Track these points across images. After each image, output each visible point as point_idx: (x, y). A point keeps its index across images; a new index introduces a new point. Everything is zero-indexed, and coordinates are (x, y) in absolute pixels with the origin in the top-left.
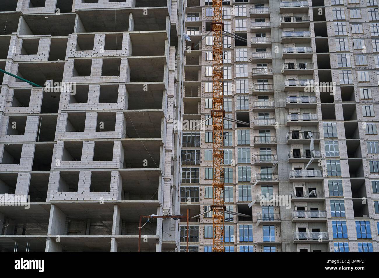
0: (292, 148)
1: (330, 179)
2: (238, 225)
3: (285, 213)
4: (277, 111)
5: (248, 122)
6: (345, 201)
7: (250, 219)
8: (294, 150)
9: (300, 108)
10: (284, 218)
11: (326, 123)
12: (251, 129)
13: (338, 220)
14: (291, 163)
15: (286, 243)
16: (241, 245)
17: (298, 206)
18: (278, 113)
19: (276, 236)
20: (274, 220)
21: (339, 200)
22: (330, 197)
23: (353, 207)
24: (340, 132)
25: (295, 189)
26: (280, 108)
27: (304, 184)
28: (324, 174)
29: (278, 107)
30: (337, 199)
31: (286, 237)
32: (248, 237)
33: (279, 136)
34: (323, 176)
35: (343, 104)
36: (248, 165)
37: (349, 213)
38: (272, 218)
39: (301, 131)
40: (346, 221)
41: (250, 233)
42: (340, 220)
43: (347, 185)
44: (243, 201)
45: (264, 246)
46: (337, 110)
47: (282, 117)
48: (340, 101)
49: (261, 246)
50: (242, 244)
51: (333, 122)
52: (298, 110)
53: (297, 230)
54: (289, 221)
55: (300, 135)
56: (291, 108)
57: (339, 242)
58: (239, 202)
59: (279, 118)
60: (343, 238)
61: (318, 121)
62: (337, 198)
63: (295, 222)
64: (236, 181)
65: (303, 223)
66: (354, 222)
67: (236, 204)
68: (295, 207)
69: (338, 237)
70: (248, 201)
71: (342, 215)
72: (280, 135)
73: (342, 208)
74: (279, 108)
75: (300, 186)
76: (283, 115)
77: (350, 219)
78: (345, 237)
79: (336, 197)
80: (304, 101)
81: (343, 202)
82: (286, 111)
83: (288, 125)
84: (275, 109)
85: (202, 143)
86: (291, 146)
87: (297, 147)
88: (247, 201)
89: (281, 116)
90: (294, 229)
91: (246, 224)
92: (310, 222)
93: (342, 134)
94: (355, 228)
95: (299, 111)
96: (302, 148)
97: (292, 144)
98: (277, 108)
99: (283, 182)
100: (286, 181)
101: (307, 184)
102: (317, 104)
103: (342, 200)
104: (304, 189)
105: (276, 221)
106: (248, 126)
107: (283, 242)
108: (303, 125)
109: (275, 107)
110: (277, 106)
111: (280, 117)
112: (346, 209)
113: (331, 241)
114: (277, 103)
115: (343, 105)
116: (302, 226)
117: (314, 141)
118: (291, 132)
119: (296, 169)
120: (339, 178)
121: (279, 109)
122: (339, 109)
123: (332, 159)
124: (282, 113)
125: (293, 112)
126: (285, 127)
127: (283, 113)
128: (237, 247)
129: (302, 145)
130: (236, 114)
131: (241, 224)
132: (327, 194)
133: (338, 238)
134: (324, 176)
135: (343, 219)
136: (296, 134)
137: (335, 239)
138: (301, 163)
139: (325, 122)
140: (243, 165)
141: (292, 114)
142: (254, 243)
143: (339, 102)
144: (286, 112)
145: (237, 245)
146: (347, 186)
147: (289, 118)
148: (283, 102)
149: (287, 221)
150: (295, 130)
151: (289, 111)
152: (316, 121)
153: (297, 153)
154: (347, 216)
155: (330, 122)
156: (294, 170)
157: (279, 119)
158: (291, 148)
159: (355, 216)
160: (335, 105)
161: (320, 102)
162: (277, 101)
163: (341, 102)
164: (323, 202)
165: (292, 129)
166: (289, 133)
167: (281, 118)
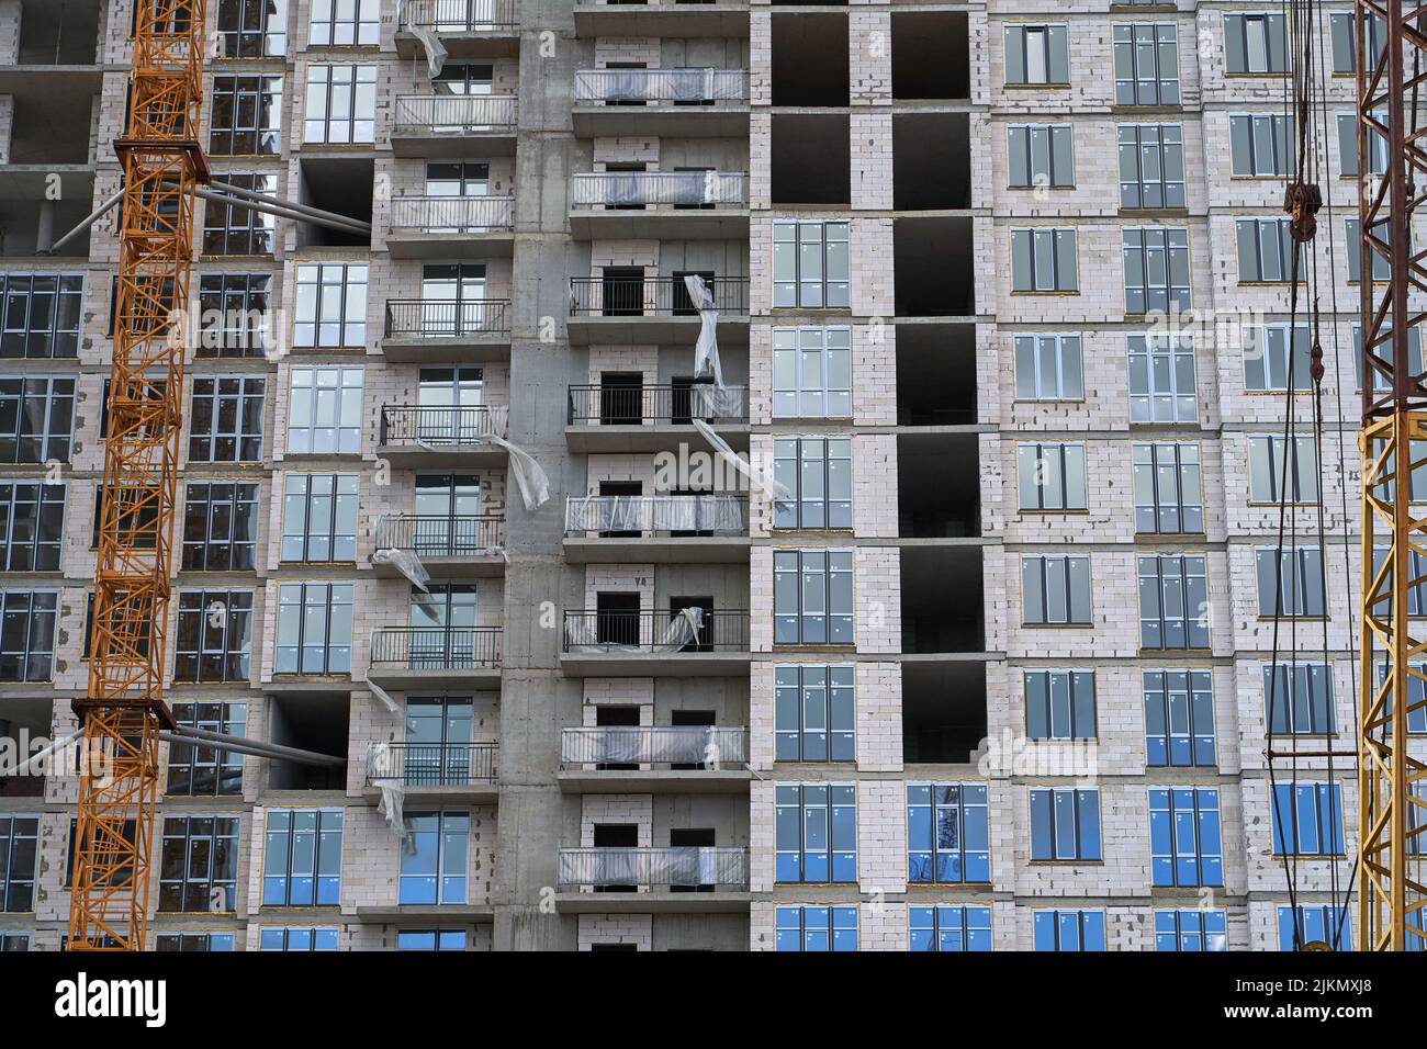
0: (600, 364)
1: (787, 545)
2: (259, 813)
3: (524, 739)
4: (525, 151)
5: (366, 215)
6: (861, 671)
7: (333, 778)
8: (607, 378)
9: (661, 138)
10: (517, 768)
11: (794, 221)
12: (377, 253)
13: (812, 778)
14: (581, 450)
15: (516, 909)
16: (272, 923)
17: (605, 701)
18: (533, 165)
19: (470, 872)
20: (471, 782)
21: (824, 665)
22: (780, 648)
23: (900, 702)
24: (869, 274)
25: (591, 603)
26: (548, 136)
27: (649, 573)
28: (754, 520)
29: (538, 125)
30: (817, 661)
31: (520, 877)
32: (316, 879)
33: (530, 296)
34: (747, 530)
35: (898, 111)
36: (342, 464)
37: (877, 739)
38: (461, 771)
39: (654, 266)
40: (852, 783)
41: (323, 856)
42: (821, 778)
43: (875, 579)
44: (300, 673)
45: (401, 932)
46: (858, 149)
47: (553, 190)
48: (883, 95)
49: (385, 930)
50: (276, 919)
51: (830, 216)
52: (647, 146)
53: (588, 839)
54: (542, 785)
55: (649, 291)
56: (608, 136)
57: (806, 906)
58: (279, 682)
59: (537, 191)
60: (831, 881)
61: (745, 213)
62: (815, 656)
63: (576, 794)
64: (270, 559)
65: (621, 797)
66: (899, 789)
67: (258, 692)
68: (588, 704)
69: (802, 875)
70: (329, 674)
71: (838, 753)
72: (534, 294)
73: (839, 708)
74: (542, 132)
75: (621, 584)
76: (558, 173)
77: (881, 775)
78: (840, 877)
79: (814, 649)
80: (685, 97)
81: (848, 675)
82: (580, 153)
83: (585, 234)
84: (515, 139)
85: (89, 336)
86: (593, 353)
87: (623, 363)
88: (321, 674)
89: (547, 183)
90: (567, 834)
91: (308, 804)
92: (661, 794)
93: (875, 287)
94: (902, 822)
95: (650, 156)
96: (655, 368)
97: (598, 344)
98: (529, 134)
99: (531, 567)
100: (550, 560)
101: (664, 572)
102: (748, 114)
103: (844, 664)
104: (646, 603)
105: (477, 785)
106: (360, 240)
107: (502, 909)
108: (667, 235)
109: (521, 126)
110: (533, 121)
111: (541, 188)
112: (861, 717)
113: (763, 896)
114: (530, 103)
115: (896, 118)
116: (616, 817)
117: (720, 327)
118: (598, 273)
119: (608, 489)
120: (839, 541)
121: (541, 141)
122: (871, 142)
123: (808, 432)
124: (554, 162)
125: (620, 160)
126: (566, 244)
127: (559, 165)
128: (249, 935)
129: (654, 353)
130: (295, 167)
131: (279, 805)
132: (761, 634)
133: (802, 880)
134: (754, 531)
135: (841, 775)
136: (623, 290)
137: (787, 889)
138: (638, 457)
139: (787, 220)
140: (315, 464)
141: (611, 168)
142: (345, 911)
143: (875, 102)
144: (577, 159)
145: (249, 926)
146: (879, 586)
147: (593, 191)
148: (564, 98)
149: (532, 788)
150: (623, 261)
151: (597, 155)
152: (736, 213)
153: (622, 396)
154: (863, 758)
155: (813, 220)
156: (597, 492)
157: (536, 201)
158: (593, 367)
159: (906, 760)
160: (855, 121)
161: (769, 102)
162: (529, 95)
163: (889, 102)
164: (738, 678)
165: (604, 258)
166: (587, 280)
167: (545, 191)
